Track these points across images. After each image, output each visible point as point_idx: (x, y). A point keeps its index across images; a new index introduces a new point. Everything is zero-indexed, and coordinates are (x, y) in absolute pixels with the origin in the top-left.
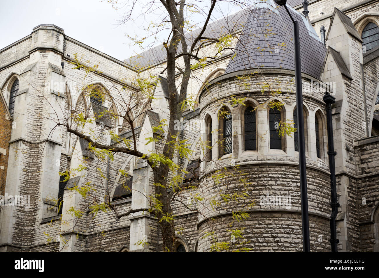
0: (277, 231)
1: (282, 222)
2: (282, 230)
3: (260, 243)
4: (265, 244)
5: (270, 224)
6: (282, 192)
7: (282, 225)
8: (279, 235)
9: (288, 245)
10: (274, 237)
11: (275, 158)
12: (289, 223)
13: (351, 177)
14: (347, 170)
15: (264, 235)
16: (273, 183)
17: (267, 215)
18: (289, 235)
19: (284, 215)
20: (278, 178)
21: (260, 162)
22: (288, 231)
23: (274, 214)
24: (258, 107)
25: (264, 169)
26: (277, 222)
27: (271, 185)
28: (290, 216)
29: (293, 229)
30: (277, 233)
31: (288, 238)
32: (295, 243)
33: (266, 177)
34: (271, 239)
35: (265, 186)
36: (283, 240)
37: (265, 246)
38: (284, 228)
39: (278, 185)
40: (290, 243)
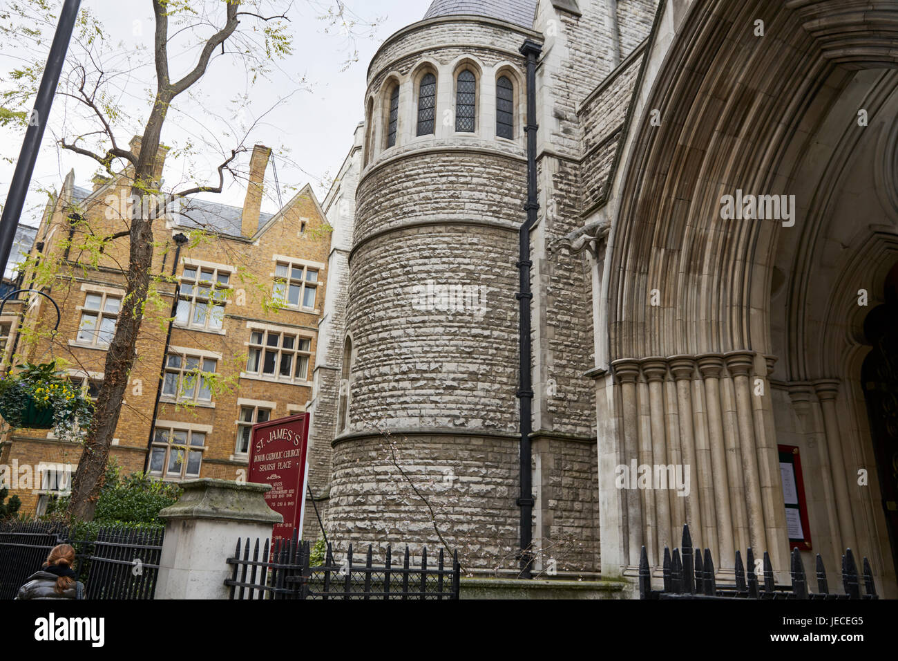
0: (409, 255)
1: (419, 241)
2: (417, 254)
3: (384, 279)
4: (390, 280)
5: (400, 247)
6: (422, 195)
7: (417, 245)
8: (411, 262)
9: (424, 275)
10: (403, 267)
11: (415, 146)
12: (428, 240)
13: (562, 159)
14: (554, 149)
15: (390, 266)
16: (410, 183)
17: (397, 234)
18: (426, 261)
19: (423, 230)
20: (419, 174)
21: (395, 157)
22: (426, 253)
23: (406, 231)
24: (401, 79)
25: (398, 167)
26: (409, 242)
27: (407, 188)
28: (430, 229)
29: (435, 249)
30: (408, 260)
31: (425, 264)
32: (436, 272)
33: (401, 178)
34: (399, 271)
35: (398, 191)
36: (416, 269)
37: (390, 283)
38: (419, 250)
39: (417, 185)
40: (428, 272)
